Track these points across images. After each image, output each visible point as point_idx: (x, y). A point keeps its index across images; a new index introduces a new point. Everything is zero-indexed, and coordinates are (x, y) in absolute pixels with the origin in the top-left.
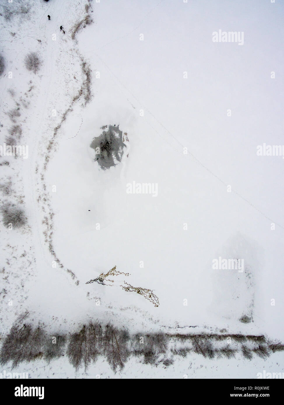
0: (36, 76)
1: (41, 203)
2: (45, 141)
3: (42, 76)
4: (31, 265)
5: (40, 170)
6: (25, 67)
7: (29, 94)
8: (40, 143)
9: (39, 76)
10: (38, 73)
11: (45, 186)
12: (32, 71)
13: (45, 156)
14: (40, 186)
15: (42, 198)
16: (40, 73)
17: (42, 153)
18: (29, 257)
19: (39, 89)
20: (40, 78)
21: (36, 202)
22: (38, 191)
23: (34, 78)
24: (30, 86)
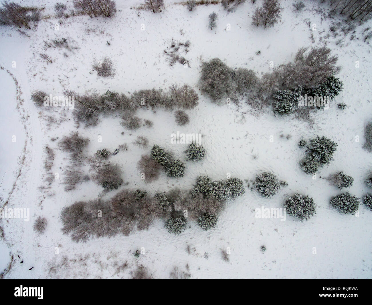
0: (39, 215)
1: (26, 115)
2: (27, 163)
3: (34, 216)
4: (29, 69)
5: (29, 139)
6: (48, 220)
7: (42, 198)
8: (31, 161)
9: (37, 216)
10: (38, 217)
11: (25, 128)
12: (42, 218)
13: (27, 151)
14: (28, 127)
15: (25, 119)
16: (36, 218)
17: (28, 153)
18: (31, 74)
19: (35, 204)
20: (36, 214)
21: (29, 115)
22: (29, 123)
23: (40, 213)
24: (42, 205)
